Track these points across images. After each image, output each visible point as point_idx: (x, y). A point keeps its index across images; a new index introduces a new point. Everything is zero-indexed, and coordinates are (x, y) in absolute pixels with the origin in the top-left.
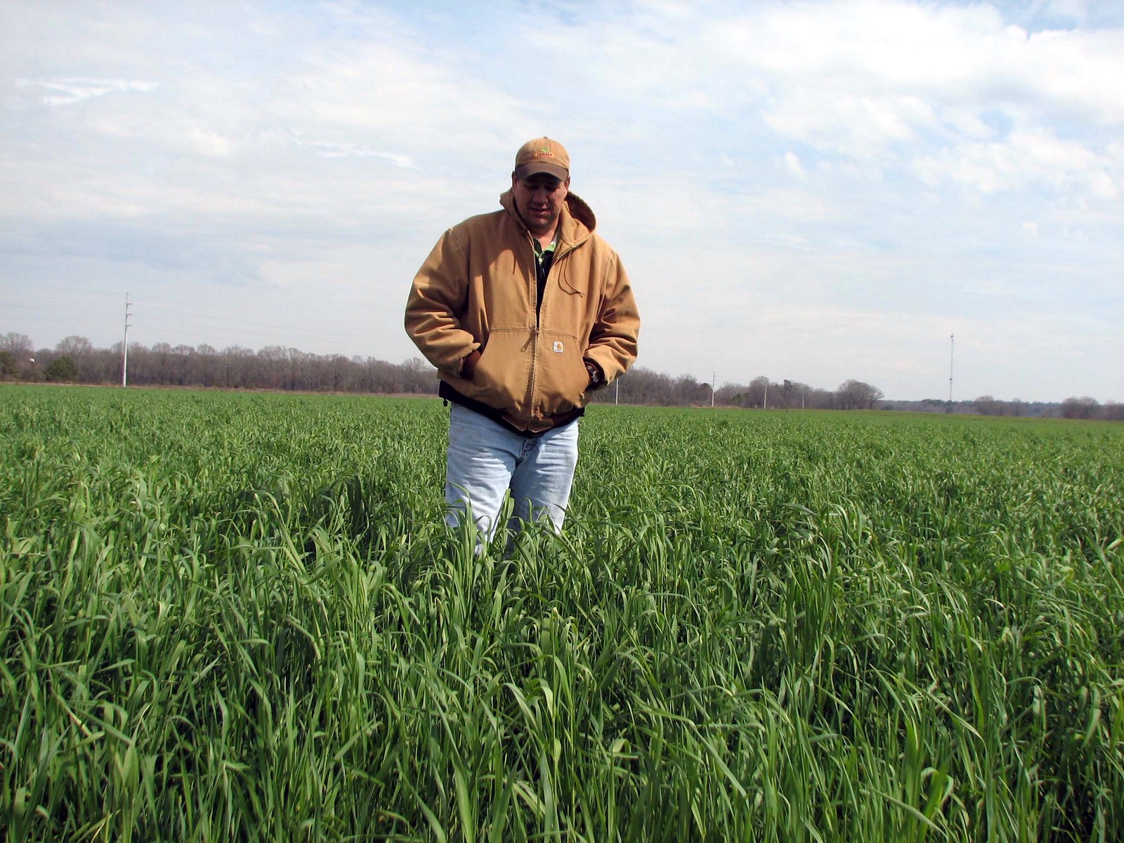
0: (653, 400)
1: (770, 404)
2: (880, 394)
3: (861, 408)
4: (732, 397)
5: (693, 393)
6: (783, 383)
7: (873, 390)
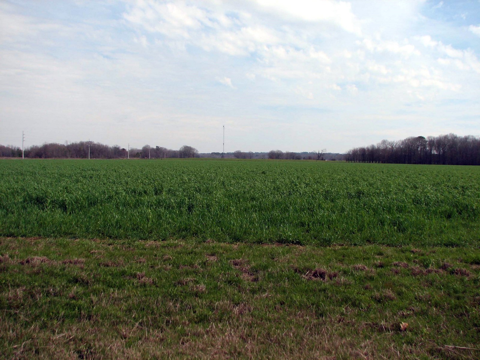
0: (103, 156)
1: (152, 156)
2: (197, 151)
3: (189, 157)
4: (135, 154)
5: (118, 153)
6: (156, 148)
7: (194, 149)
